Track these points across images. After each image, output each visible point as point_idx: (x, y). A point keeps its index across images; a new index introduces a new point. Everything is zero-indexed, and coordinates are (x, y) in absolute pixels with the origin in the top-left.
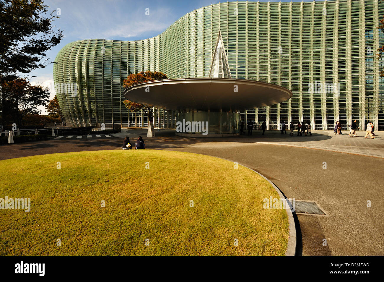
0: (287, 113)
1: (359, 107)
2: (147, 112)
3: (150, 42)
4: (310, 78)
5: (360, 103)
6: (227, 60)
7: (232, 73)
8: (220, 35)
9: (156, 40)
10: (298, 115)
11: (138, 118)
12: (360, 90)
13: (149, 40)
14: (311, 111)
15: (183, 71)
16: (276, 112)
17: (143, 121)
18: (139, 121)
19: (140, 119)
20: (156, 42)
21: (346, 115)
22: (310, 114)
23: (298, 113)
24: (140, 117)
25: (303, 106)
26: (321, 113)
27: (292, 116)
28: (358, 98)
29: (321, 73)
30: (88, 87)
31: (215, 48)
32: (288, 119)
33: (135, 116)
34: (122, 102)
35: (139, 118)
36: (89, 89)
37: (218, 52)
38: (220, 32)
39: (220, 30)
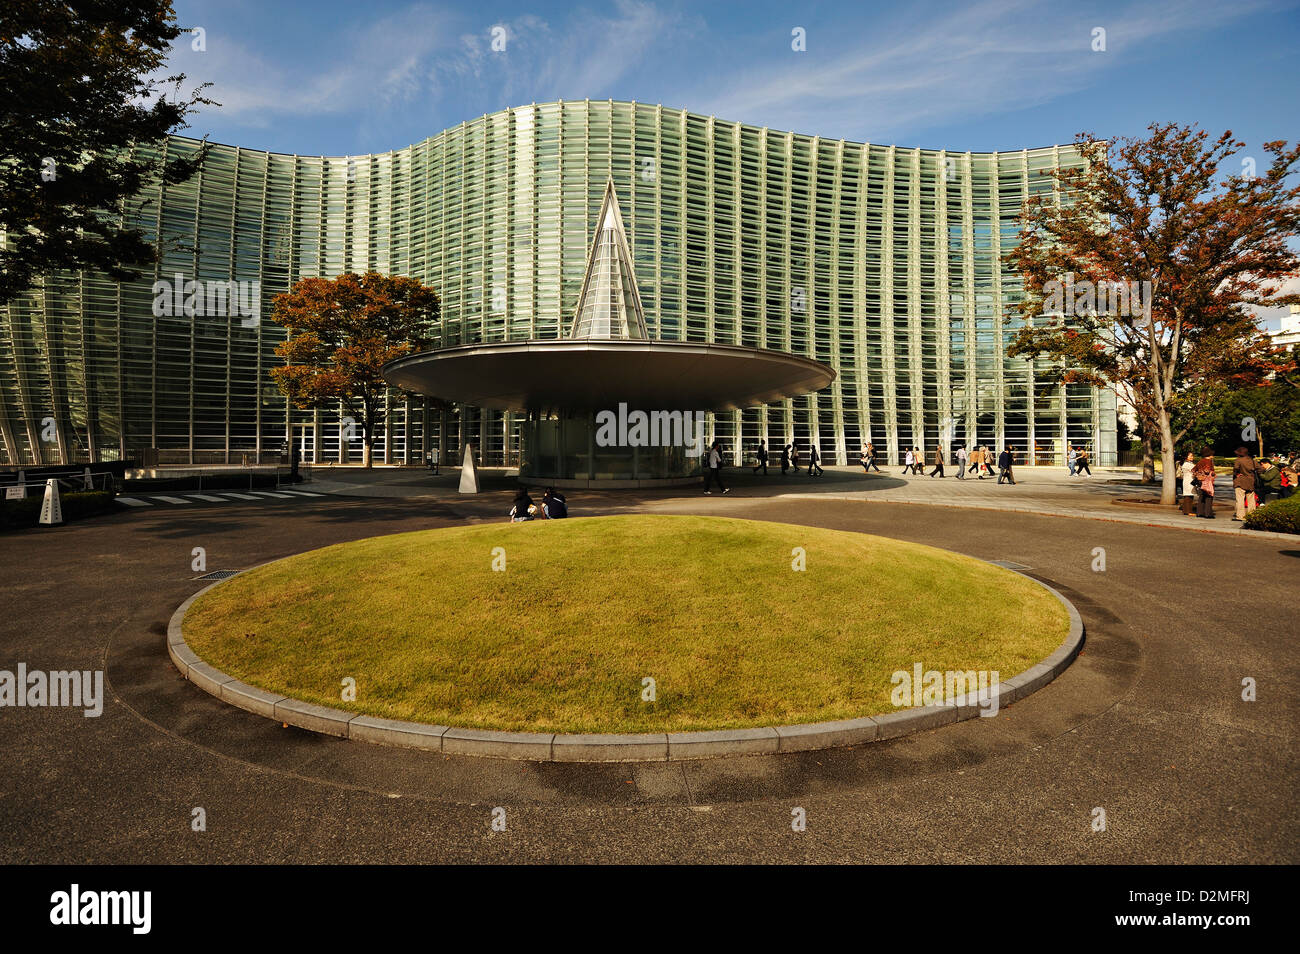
0: (782, 420)
1: (937, 408)
2: (360, 411)
3: (377, 166)
4: (830, 333)
5: (939, 398)
6: (632, 266)
7: (645, 305)
8: (610, 190)
9: (398, 162)
10: (806, 427)
11: (297, 431)
12: (938, 367)
13: (376, 160)
14: (835, 418)
15: (467, 241)
16: (756, 419)
17: (318, 440)
18: (303, 441)
19: (309, 432)
20: (398, 168)
21: (910, 428)
22: (835, 425)
23: (807, 421)
24: (306, 428)
25: (819, 404)
26: (858, 422)
27: (795, 428)
28: (935, 387)
29: (855, 321)
30: (90, 307)
31: (598, 225)
32: (785, 437)
33: (287, 423)
34: (263, 372)
35: (303, 430)
36: (93, 316)
37: (605, 242)
38: (613, 186)
39: (610, 178)
